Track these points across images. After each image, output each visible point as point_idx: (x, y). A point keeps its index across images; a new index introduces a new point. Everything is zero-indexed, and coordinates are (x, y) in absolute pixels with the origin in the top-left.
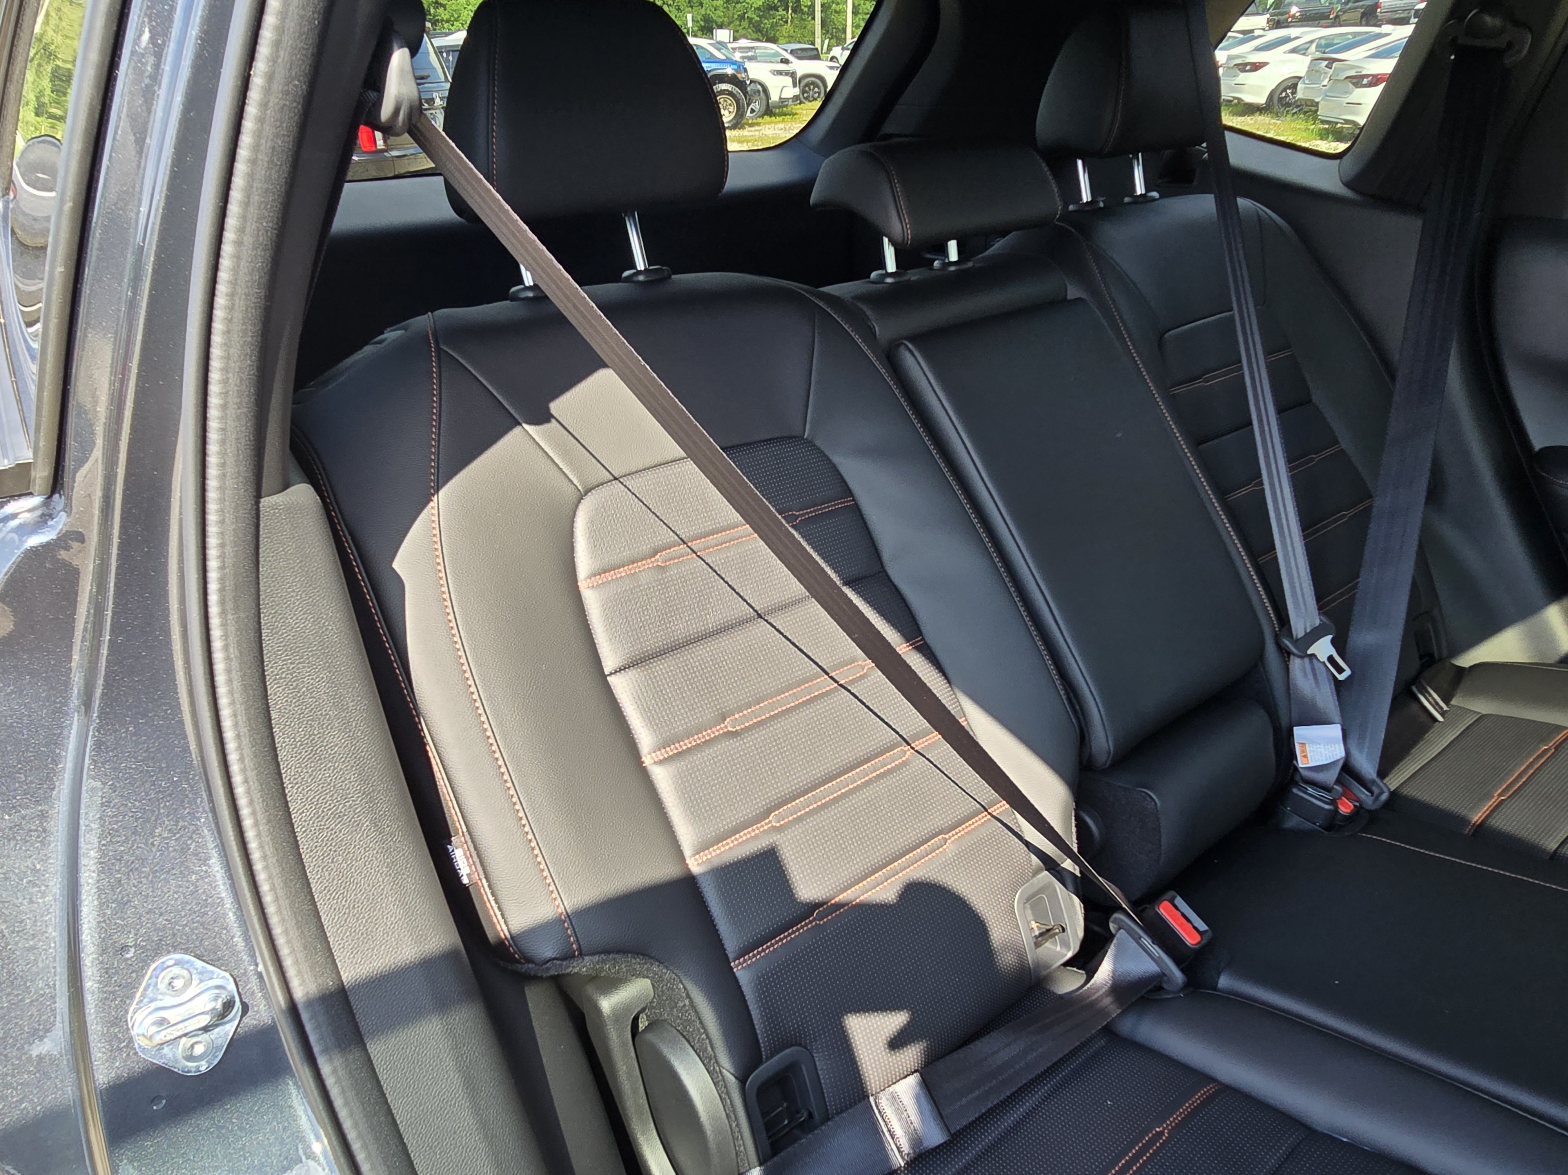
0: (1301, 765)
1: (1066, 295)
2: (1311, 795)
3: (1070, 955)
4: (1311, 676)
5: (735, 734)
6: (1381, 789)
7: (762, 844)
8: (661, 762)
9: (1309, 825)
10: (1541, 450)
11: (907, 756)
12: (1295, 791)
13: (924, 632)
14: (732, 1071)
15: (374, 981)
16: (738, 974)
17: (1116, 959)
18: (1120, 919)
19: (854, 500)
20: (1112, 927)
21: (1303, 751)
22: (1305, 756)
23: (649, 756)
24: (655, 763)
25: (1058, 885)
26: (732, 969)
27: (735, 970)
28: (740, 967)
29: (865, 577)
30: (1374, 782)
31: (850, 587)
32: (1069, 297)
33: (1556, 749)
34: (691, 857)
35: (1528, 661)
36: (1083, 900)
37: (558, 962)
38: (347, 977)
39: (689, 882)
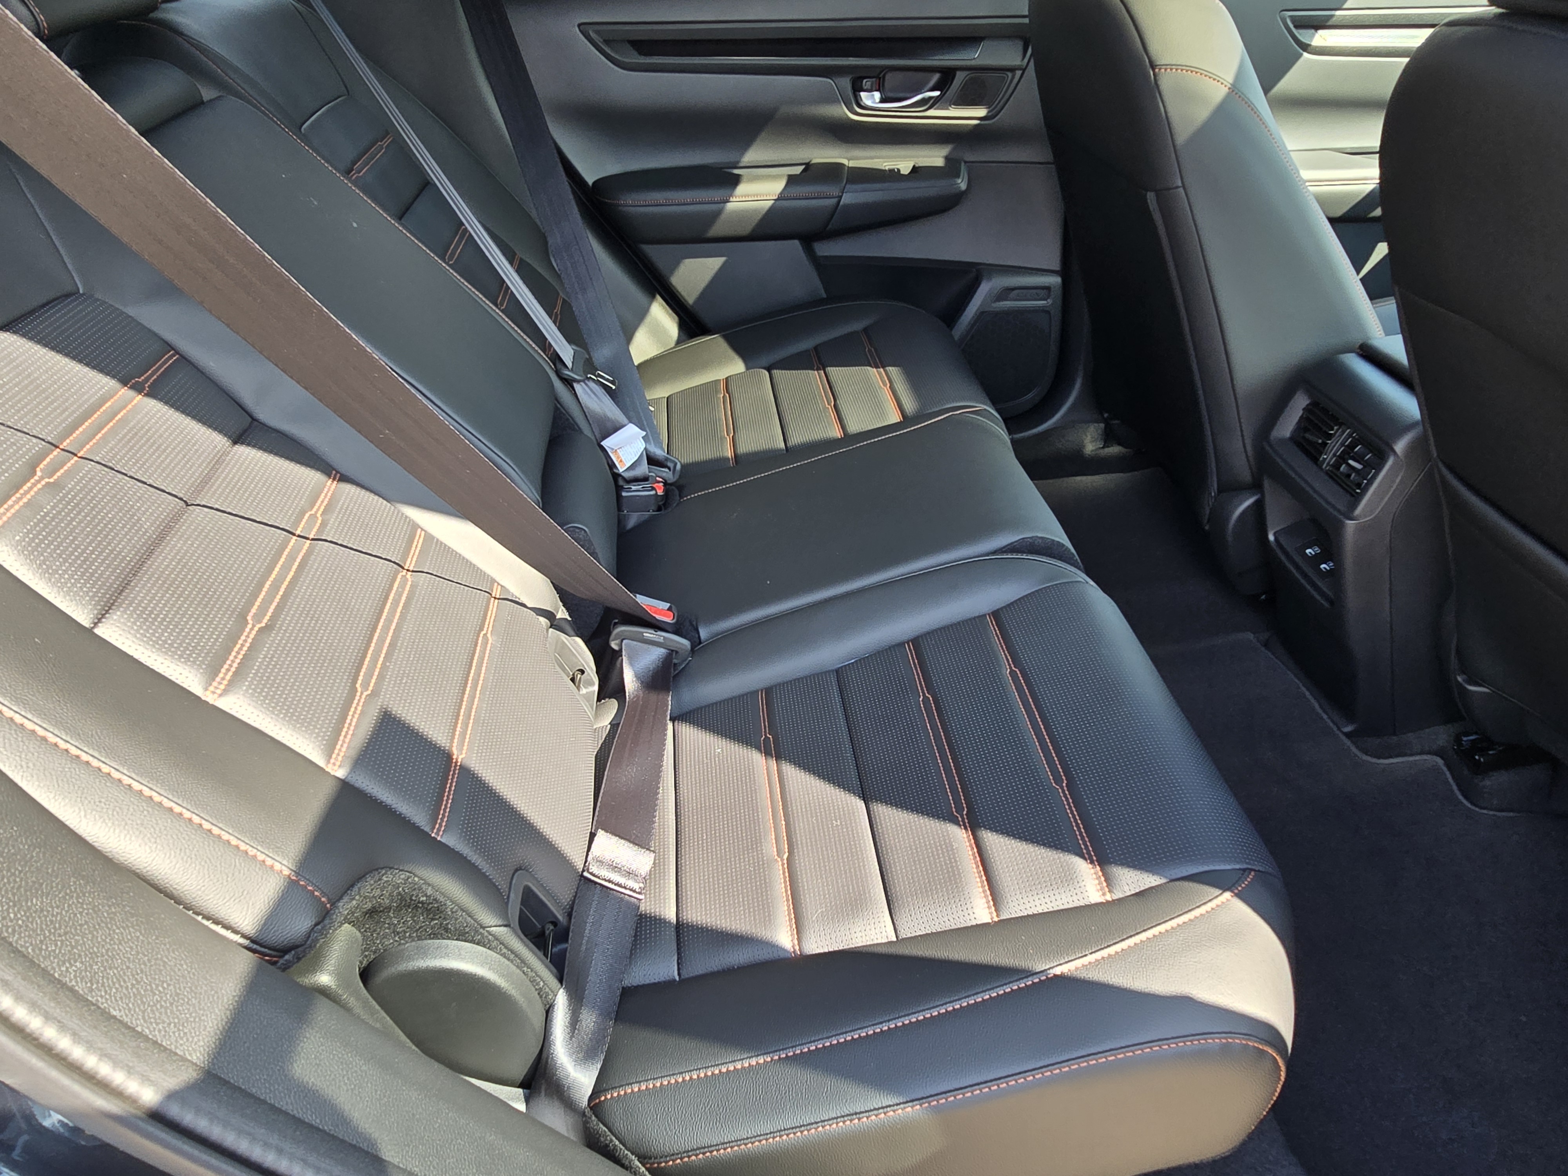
0: (621, 470)
1: (202, 97)
2: (635, 491)
3: (596, 688)
4: (593, 396)
5: (268, 628)
6: (673, 461)
7: (374, 714)
8: (225, 692)
9: (647, 514)
10: (594, 183)
11: (410, 579)
12: (624, 494)
13: (335, 465)
14: (500, 923)
15: (225, 1042)
16: (443, 840)
17: (631, 664)
18: (621, 631)
19: (177, 352)
20: (614, 645)
21: (618, 457)
22: (621, 461)
23: (208, 693)
24: (220, 695)
25: (563, 636)
26: (435, 839)
27: (439, 839)
28: (441, 833)
29: (245, 431)
30: (667, 459)
31: (242, 443)
32: (205, 99)
33: (728, 392)
34: (327, 765)
35: (663, 350)
36: (581, 637)
37: (319, 927)
38: (198, 1058)
39: (345, 787)
